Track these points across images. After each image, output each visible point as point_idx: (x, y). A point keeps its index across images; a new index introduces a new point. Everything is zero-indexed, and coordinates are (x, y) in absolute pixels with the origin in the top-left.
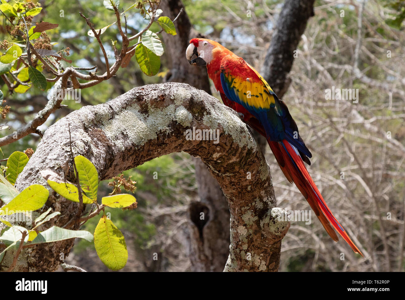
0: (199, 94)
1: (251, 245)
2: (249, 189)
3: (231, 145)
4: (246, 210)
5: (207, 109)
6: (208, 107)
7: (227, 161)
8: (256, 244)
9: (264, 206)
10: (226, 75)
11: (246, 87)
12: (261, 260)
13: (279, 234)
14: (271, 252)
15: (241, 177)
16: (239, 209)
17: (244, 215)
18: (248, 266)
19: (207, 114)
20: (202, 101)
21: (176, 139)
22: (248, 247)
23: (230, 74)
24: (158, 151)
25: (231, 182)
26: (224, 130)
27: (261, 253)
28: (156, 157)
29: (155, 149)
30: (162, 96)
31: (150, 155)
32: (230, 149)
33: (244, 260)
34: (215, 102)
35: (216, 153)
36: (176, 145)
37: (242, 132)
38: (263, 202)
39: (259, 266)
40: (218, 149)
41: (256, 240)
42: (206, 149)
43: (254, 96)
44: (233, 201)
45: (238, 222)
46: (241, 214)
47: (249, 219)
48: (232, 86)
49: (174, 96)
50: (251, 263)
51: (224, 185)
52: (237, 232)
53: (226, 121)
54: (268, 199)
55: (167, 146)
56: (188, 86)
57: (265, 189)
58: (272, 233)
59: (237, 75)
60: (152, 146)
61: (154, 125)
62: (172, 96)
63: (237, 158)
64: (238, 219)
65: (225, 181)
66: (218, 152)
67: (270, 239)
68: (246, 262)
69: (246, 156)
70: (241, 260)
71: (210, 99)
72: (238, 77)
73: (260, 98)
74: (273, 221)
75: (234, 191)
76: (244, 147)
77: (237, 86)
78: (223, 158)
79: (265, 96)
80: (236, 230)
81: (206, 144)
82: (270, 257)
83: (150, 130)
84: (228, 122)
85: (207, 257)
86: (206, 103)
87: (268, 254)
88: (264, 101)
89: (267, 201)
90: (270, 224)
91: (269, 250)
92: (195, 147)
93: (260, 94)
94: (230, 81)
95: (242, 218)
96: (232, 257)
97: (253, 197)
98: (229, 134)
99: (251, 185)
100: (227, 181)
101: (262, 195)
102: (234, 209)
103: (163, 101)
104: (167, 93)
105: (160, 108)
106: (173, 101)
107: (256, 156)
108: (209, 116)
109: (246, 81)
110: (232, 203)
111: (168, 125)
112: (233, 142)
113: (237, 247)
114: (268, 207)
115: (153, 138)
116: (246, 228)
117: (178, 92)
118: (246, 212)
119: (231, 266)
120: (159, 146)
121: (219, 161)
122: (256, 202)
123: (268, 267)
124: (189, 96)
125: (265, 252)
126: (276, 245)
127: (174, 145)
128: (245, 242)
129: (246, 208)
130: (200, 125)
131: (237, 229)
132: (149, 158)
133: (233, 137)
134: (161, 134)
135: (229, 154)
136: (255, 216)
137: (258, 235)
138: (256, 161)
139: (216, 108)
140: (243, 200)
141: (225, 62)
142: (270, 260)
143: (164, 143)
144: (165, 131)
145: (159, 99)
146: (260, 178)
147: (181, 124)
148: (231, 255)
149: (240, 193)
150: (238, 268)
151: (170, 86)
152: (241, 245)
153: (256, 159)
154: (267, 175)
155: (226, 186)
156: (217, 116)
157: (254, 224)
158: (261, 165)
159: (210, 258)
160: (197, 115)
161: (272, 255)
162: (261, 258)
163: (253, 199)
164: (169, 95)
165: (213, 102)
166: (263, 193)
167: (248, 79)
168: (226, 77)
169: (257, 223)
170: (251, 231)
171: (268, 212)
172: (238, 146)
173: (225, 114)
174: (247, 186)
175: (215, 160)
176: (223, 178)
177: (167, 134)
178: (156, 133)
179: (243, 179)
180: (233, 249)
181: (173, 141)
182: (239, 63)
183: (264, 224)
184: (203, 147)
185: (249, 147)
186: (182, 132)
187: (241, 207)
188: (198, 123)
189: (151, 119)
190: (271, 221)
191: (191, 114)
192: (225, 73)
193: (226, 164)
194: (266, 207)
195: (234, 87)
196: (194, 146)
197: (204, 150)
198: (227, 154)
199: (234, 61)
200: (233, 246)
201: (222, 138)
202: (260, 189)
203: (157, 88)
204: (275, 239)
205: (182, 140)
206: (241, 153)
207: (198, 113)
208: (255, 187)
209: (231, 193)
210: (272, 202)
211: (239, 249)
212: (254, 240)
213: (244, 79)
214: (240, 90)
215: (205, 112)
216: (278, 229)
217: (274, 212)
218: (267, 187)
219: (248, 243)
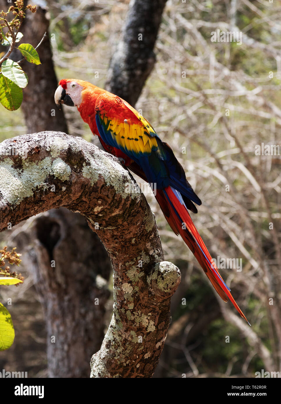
0: (77, 144)
1: (138, 304)
2: (133, 241)
3: (114, 197)
4: (130, 266)
5: (86, 160)
6: (87, 157)
7: (109, 215)
8: (144, 303)
9: (150, 260)
10: (102, 118)
11: (123, 130)
12: (149, 320)
13: (168, 291)
14: (160, 311)
15: (124, 230)
16: (122, 265)
17: (129, 272)
18: (135, 328)
19: (86, 165)
20: (81, 151)
21: (54, 195)
22: (135, 306)
23: (106, 115)
24: (35, 209)
25: (113, 236)
26: (106, 181)
27: (149, 312)
28: (33, 216)
29: (32, 208)
30: (37, 148)
31: (27, 214)
32: (112, 201)
33: (130, 320)
34: (94, 151)
35: (98, 207)
36: (54, 202)
37: (125, 181)
38: (149, 255)
39: (147, 326)
40: (100, 202)
41: (143, 298)
42: (87, 203)
43: (133, 139)
44: (116, 256)
45: (123, 279)
46: (126, 269)
47: (134, 275)
48: (108, 129)
49: (50, 147)
50: (138, 324)
51: (105, 238)
52: (122, 290)
53: (107, 171)
54: (154, 252)
55: (44, 203)
56: (65, 135)
57: (151, 241)
58: (161, 290)
59: (113, 117)
60: (28, 204)
61: (29, 182)
62: (48, 147)
63: (120, 210)
64: (123, 276)
65: (106, 235)
66: (100, 206)
67: (159, 296)
68: (132, 323)
69: (130, 208)
70: (126, 320)
71: (88, 147)
72: (115, 118)
73: (139, 142)
74: (161, 277)
75: (117, 245)
76: (128, 198)
77: (113, 128)
78: (105, 212)
79: (145, 138)
80: (120, 288)
81: (87, 198)
82: (158, 316)
83: (26, 186)
84: (109, 172)
85: (59, 285)
86: (85, 153)
87: (156, 313)
88: (145, 144)
89: (154, 254)
90: (158, 280)
91: (157, 309)
92: (75, 202)
93: (140, 137)
94: (106, 123)
95: (127, 274)
96: (117, 318)
97: (137, 251)
98: (111, 186)
99: (135, 237)
100: (108, 234)
101: (148, 247)
102: (117, 265)
103: (38, 154)
104: (42, 144)
105: (35, 162)
106: (48, 153)
107: (141, 206)
108: (88, 167)
109: (123, 122)
110: (114, 258)
111: (45, 180)
112: (115, 194)
113: (122, 306)
114: (155, 260)
115: (29, 196)
116: (132, 285)
117: (54, 143)
118: (131, 268)
119: (115, 328)
120: (35, 204)
121: (101, 215)
122: (141, 256)
123: (157, 327)
124: (66, 147)
125: (153, 311)
126: (165, 302)
127: (52, 202)
128: (131, 301)
129: (130, 263)
130: (80, 177)
131: (121, 286)
132: (25, 217)
133: (116, 188)
134: (38, 191)
135: (111, 207)
136: (141, 272)
137: (145, 293)
138: (140, 211)
139: (95, 157)
140: (128, 254)
141: (100, 102)
142: (159, 320)
143: (41, 201)
144: (42, 187)
145: (34, 152)
146: (145, 229)
147: (59, 178)
148: (115, 315)
149: (123, 246)
150: (123, 330)
151: (45, 136)
152: (126, 305)
153: (140, 209)
154: (153, 226)
155: (107, 240)
156: (97, 166)
157: (140, 281)
158: (146, 215)
159: (64, 286)
160: (75, 167)
161: (161, 314)
162: (149, 318)
163: (138, 253)
164: (44, 146)
165: (92, 151)
166: (148, 245)
167: (125, 120)
168: (101, 119)
169: (144, 279)
170: (137, 289)
171: (156, 267)
172: (121, 197)
173: (105, 164)
174: (131, 239)
175: (96, 214)
176: (104, 232)
177: (44, 190)
178: (33, 189)
179: (126, 232)
180: (117, 309)
181: (51, 198)
182: (116, 102)
183: (151, 280)
184: (84, 201)
185: (133, 197)
186: (60, 186)
187: (125, 262)
188: (77, 176)
189: (26, 174)
190: (159, 277)
191: (69, 166)
192: (101, 115)
193: (108, 217)
194: (153, 261)
195: (111, 130)
196: (73, 201)
197: (84, 205)
198: (109, 207)
199: (109, 100)
200: (117, 306)
201: (103, 190)
202: (145, 242)
203: (30, 140)
204: (164, 296)
205: (60, 196)
206: (125, 204)
207: (77, 164)
208: (140, 240)
209: (114, 247)
210: (159, 255)
211: (124, 308)
212: (141, 298)
213: (122, 121)
214: (117, 133)
215: (84, 163)
216: (167, 285)
217: (162, 267)
218: (153, 239)
219: (134, 302)
